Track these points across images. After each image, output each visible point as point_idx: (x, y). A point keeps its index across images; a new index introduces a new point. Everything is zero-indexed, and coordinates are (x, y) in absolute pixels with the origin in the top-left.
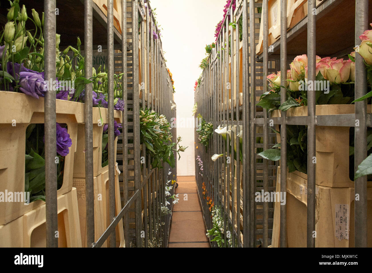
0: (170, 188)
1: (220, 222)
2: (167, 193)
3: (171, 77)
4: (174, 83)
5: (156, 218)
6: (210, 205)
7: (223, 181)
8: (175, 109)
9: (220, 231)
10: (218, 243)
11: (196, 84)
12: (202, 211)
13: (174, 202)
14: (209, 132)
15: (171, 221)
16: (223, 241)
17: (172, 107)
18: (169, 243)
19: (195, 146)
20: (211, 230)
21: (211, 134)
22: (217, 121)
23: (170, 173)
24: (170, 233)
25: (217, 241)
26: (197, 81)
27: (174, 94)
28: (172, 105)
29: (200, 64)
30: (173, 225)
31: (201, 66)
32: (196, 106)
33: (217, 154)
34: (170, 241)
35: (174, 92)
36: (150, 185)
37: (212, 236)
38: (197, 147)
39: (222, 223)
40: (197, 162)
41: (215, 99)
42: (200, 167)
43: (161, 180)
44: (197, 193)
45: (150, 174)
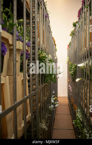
0: (54, 99)
1: (80, 116)
2: (52, 101)
3: (54, 42)
4: (57, 46)
5: (46, 111)
6: (75, 108)
7: (82, 94)
8: (57, 59)
9: (80, 120)
10: (79, 127)
11: (68, 46)
12: (71, 114)
13: (56, 106)
14: (75, 69)
15: (54, 118)
16: (82, 125)
17: (55, 58)
18: (53, 129)
19: (68, 80)
20: (75, 121)
21: (76, 69)
22: (79, 62)
23: (54, 92)
24: (54, 124)
25: (79, 126)
26: (69, 44)
27: (57, 52)
28: (55, 57)
29: (70, 34)
30: (55, 121)
31: (71, 35)
32: (68, 58)
33: (79, 78)
34: (54, 128)
35: (56, 51)
36: (43, 93)
37: (76, 124)
38: (69, 80)
39: (81, 116)
40: (68, 88)
41: (78, 51)
42: (70, 90)
43: (49, 92)
44: (69, 105)
45: (43, 86)
